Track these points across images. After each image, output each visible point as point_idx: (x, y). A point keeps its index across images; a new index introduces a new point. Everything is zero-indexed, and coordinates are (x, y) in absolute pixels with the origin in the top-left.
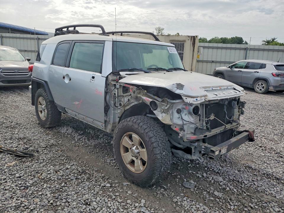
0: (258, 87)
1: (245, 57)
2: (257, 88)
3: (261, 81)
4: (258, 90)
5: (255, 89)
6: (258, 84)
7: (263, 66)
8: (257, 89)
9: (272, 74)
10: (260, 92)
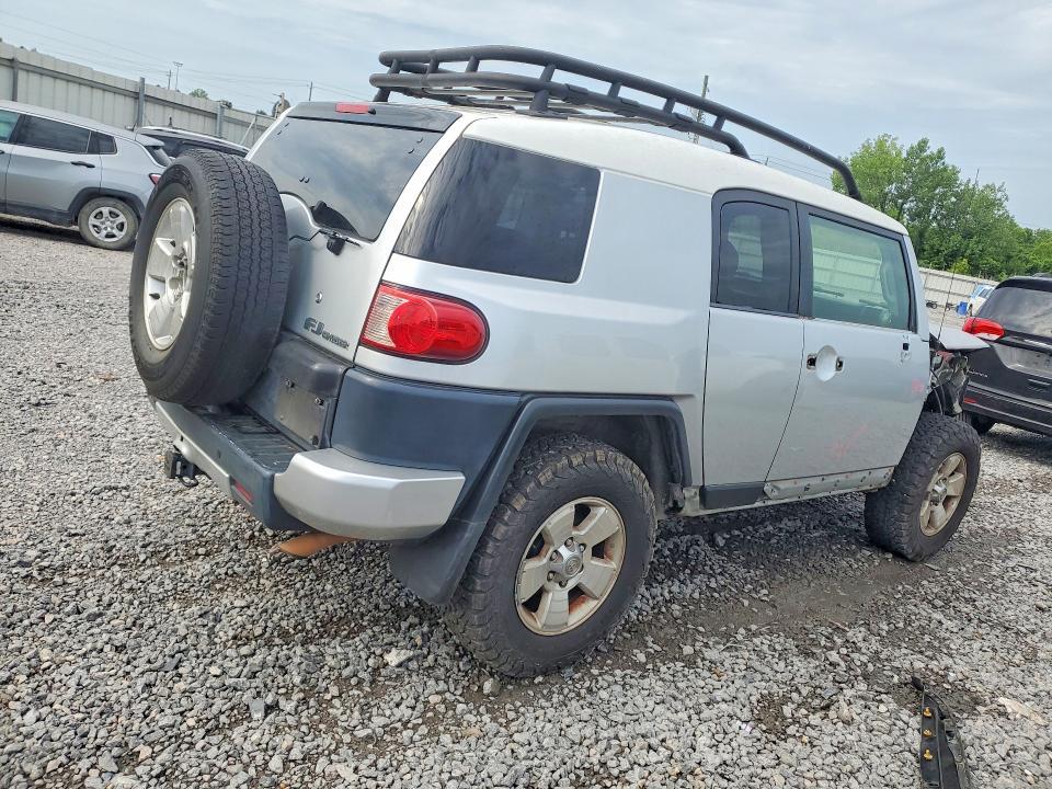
0: (98, 224)
1: (9, 93)
2: (91, 227)
3: (112, 202)
4: (101, 237)
5: (85, 233)
6: (98, 211)
7: (103, 143)
8: (96, 235)
9: (150, 176)
10: (111, 245)
